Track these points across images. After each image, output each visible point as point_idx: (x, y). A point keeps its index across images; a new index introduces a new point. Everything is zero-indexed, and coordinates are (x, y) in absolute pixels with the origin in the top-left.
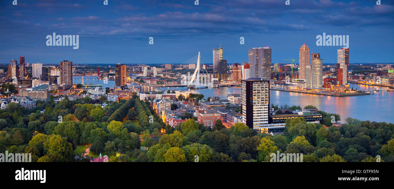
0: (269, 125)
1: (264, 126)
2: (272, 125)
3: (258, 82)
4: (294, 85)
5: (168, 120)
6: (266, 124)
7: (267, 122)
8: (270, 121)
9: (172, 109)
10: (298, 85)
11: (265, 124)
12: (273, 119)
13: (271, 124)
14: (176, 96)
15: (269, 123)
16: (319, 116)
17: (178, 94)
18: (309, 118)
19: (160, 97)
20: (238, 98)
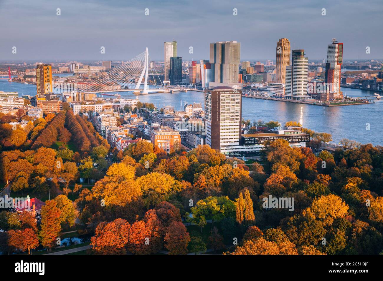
0: (240, 147)
1: (234, 149)
2: (245, 147)
3: (226, 93)
4: (269, 90)
5: (114, 141)
6: (237, 145)
7: (238, 143)
8: (242, 142)
9: (118, 125)
10: (275, 91)
11: (235, 146)
12: (246, 139)
13: (243, 145)
14: (121, 105)
15: (240, 145)
16: (306, 136)
17: (124, 104)
18: (292, 139)
19: (100, 108)
20: (198, 110)
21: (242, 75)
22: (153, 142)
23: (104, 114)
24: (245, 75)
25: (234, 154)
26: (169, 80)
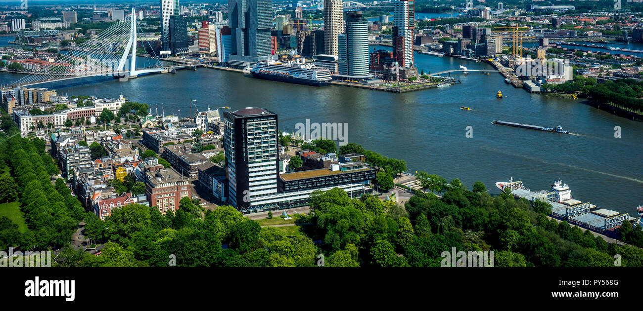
0: (278, 196)
1: (269, 199)
2: (285, 195)
3: (255, 120)
6: (274, 193)
11: (271, 194)
12: (287, 184)
13: (282, 193)
14: (96, 110)
15: (279, 192)
16: (370, 171)
17: (100, 107)
18: (351, 177)
19: (64, 119)
20: (214, 120)
21: (276, 37)
22: (149, 199)
23: (69, 138)
24: (281, 37)
25: (271, 206)
26: (168, 50)
